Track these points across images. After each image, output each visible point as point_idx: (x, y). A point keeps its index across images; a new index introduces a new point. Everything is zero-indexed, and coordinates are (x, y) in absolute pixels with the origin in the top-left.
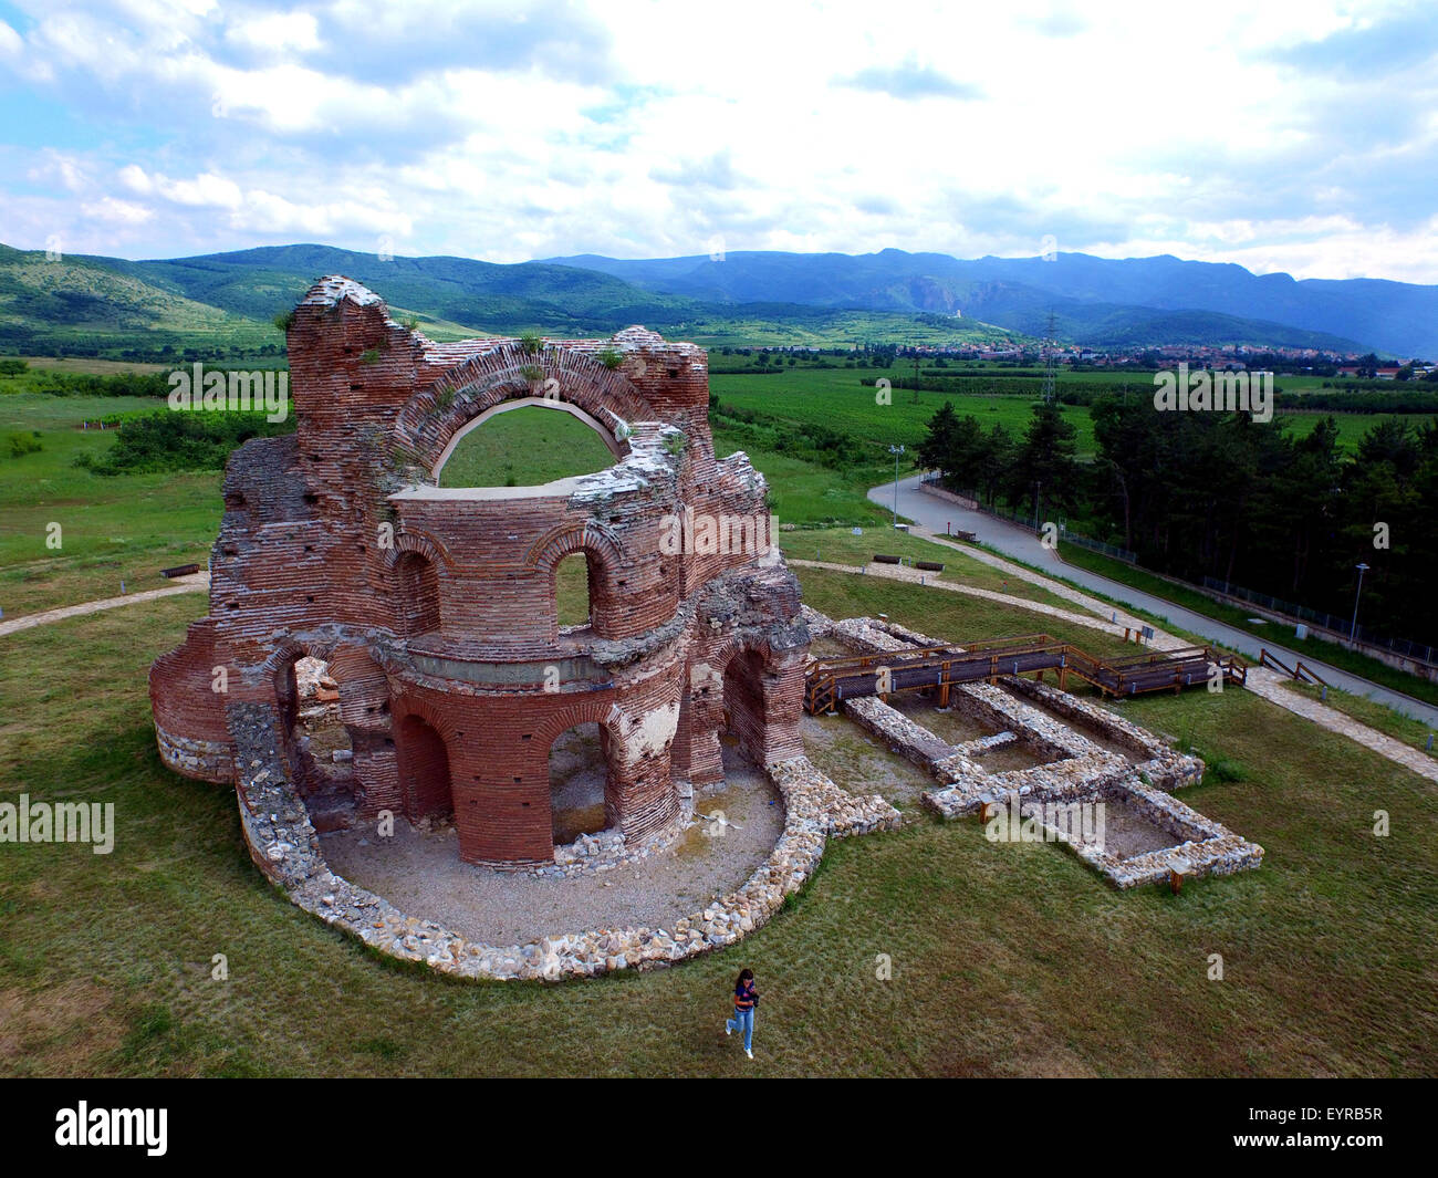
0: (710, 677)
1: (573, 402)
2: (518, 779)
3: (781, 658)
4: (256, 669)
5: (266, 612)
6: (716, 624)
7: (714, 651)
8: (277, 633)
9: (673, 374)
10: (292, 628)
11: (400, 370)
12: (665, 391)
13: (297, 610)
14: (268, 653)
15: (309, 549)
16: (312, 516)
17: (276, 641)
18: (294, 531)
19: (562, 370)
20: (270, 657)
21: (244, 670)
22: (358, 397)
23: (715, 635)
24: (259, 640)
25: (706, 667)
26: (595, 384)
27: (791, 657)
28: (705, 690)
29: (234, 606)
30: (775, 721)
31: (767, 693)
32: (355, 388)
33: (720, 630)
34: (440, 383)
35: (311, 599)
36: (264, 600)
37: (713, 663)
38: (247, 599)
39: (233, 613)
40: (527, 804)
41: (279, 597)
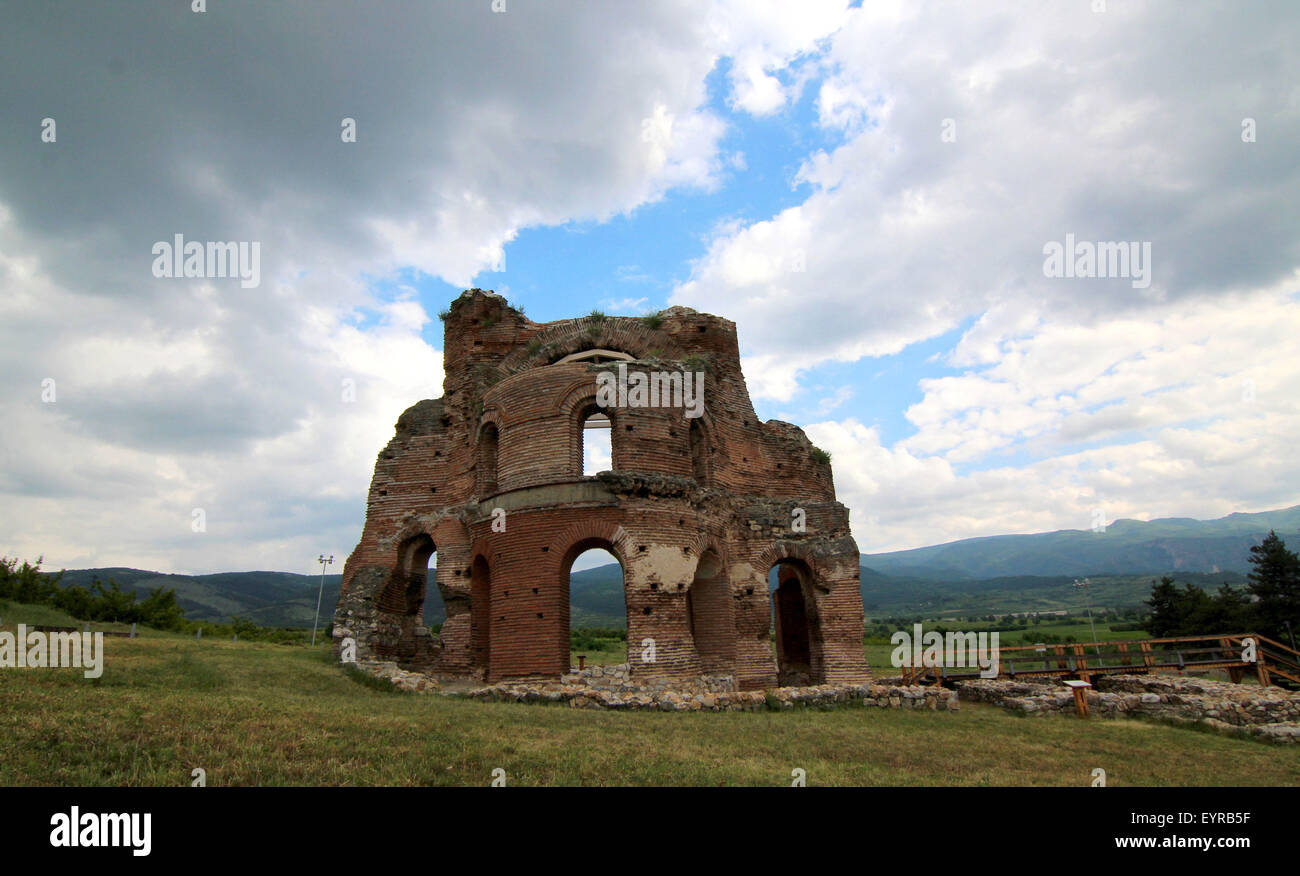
0: (753, 577)
1: (627, 352)
2: (535, 590)
3: (830, 568)
4: (388, 541)
5: (403, 497)
6: (755, 526)
7: (757, 554)
8: (407, 514)
9: (702, 329)
10: (418, 511)
11: (506, 331)
12: (695, 341)
13: (423, 497)
14: (399, 528)
15: (438, 454)
16: (444, 432)
17: (406, 521)
18: (430, 440)
19: (618, 331)
20: (399, 531)
21: (381, 540)
22: (479, 349)
23: (756, 538)
24: (394, 518)
25: (748, 567)
26: (642, 339)
27: (839, 568)
28: (750, 592)
29: (384, 493)
30: (834, 637)
31: (819, 606)
32: (477, 343)
33: (760, 533)
34: (533, 341)
35: (434, 490)
36: (403, 489)
37: (755, 564)
38: (392, 489)
39: (382, 498)
40: (540, 616)
41: (413, 487)
